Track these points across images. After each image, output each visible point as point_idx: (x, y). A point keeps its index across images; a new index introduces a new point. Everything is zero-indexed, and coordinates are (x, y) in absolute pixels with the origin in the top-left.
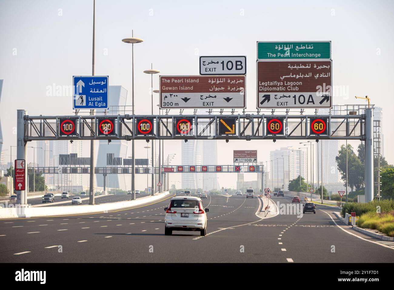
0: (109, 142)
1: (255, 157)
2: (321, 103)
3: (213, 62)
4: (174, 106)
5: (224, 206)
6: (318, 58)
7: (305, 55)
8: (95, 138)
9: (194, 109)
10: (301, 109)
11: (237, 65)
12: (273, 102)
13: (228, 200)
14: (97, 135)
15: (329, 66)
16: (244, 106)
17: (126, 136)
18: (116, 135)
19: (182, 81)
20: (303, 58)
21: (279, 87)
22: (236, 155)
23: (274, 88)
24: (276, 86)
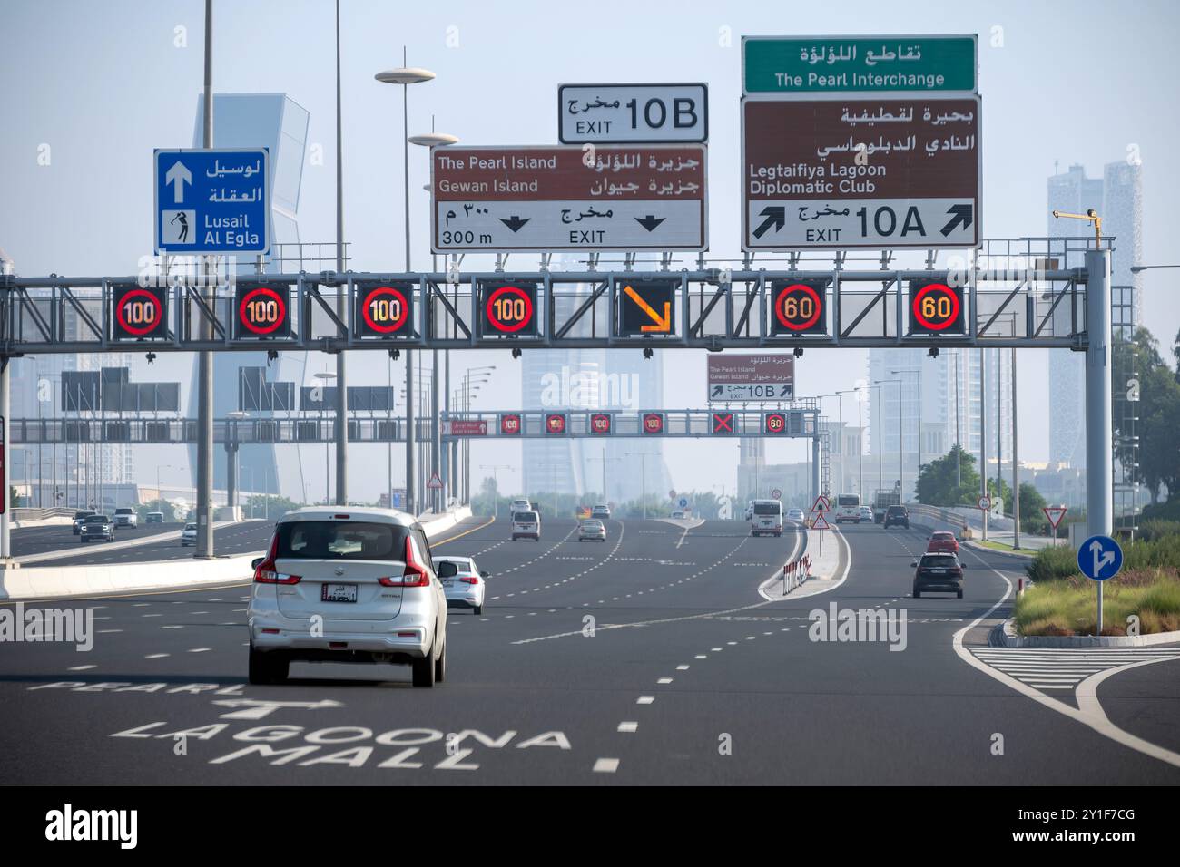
0: (271, 359)
1: (787, 381)
2: (946, 231)
3: (600, 104)
4: (476, 243)
5: (663, 562)
6: (937, 87)
7: (894, 80)
8: (227, 345)
9: (540, 255)
10: (884, 253)
11: (677, 113)
12: (794, 227)
13: (684, 541)
14: (233, 337)
15: (971, 114)
16: (702, 244)
17: (325, 338)
18: (294, 336)
19: (501, 164)
20: (888, 88)
21: (813, 181)
22: (716, 374)
23: (798, 187)
24: (804, 180)
